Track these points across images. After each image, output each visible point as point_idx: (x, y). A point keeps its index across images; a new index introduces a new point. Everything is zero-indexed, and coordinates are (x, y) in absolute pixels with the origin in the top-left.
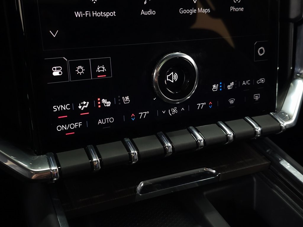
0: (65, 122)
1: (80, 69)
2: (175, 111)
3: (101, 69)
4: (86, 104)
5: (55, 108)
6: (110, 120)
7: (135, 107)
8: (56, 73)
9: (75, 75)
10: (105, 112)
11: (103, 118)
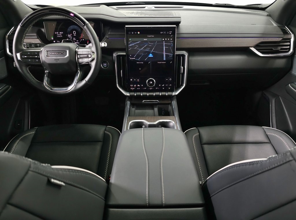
0: (132, 88)
1: (135, 80)
2: (151, 89)
3: (138, 80)
4: (135, 85)
5: (131, 85)
6: (139, 88)
7: (144, 87)
8: (131, 80)
9: (134, 81)
10: (138, 87)
11: (138, 88)
